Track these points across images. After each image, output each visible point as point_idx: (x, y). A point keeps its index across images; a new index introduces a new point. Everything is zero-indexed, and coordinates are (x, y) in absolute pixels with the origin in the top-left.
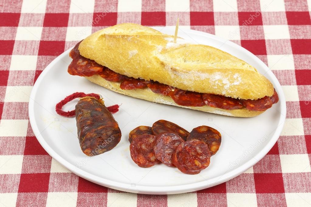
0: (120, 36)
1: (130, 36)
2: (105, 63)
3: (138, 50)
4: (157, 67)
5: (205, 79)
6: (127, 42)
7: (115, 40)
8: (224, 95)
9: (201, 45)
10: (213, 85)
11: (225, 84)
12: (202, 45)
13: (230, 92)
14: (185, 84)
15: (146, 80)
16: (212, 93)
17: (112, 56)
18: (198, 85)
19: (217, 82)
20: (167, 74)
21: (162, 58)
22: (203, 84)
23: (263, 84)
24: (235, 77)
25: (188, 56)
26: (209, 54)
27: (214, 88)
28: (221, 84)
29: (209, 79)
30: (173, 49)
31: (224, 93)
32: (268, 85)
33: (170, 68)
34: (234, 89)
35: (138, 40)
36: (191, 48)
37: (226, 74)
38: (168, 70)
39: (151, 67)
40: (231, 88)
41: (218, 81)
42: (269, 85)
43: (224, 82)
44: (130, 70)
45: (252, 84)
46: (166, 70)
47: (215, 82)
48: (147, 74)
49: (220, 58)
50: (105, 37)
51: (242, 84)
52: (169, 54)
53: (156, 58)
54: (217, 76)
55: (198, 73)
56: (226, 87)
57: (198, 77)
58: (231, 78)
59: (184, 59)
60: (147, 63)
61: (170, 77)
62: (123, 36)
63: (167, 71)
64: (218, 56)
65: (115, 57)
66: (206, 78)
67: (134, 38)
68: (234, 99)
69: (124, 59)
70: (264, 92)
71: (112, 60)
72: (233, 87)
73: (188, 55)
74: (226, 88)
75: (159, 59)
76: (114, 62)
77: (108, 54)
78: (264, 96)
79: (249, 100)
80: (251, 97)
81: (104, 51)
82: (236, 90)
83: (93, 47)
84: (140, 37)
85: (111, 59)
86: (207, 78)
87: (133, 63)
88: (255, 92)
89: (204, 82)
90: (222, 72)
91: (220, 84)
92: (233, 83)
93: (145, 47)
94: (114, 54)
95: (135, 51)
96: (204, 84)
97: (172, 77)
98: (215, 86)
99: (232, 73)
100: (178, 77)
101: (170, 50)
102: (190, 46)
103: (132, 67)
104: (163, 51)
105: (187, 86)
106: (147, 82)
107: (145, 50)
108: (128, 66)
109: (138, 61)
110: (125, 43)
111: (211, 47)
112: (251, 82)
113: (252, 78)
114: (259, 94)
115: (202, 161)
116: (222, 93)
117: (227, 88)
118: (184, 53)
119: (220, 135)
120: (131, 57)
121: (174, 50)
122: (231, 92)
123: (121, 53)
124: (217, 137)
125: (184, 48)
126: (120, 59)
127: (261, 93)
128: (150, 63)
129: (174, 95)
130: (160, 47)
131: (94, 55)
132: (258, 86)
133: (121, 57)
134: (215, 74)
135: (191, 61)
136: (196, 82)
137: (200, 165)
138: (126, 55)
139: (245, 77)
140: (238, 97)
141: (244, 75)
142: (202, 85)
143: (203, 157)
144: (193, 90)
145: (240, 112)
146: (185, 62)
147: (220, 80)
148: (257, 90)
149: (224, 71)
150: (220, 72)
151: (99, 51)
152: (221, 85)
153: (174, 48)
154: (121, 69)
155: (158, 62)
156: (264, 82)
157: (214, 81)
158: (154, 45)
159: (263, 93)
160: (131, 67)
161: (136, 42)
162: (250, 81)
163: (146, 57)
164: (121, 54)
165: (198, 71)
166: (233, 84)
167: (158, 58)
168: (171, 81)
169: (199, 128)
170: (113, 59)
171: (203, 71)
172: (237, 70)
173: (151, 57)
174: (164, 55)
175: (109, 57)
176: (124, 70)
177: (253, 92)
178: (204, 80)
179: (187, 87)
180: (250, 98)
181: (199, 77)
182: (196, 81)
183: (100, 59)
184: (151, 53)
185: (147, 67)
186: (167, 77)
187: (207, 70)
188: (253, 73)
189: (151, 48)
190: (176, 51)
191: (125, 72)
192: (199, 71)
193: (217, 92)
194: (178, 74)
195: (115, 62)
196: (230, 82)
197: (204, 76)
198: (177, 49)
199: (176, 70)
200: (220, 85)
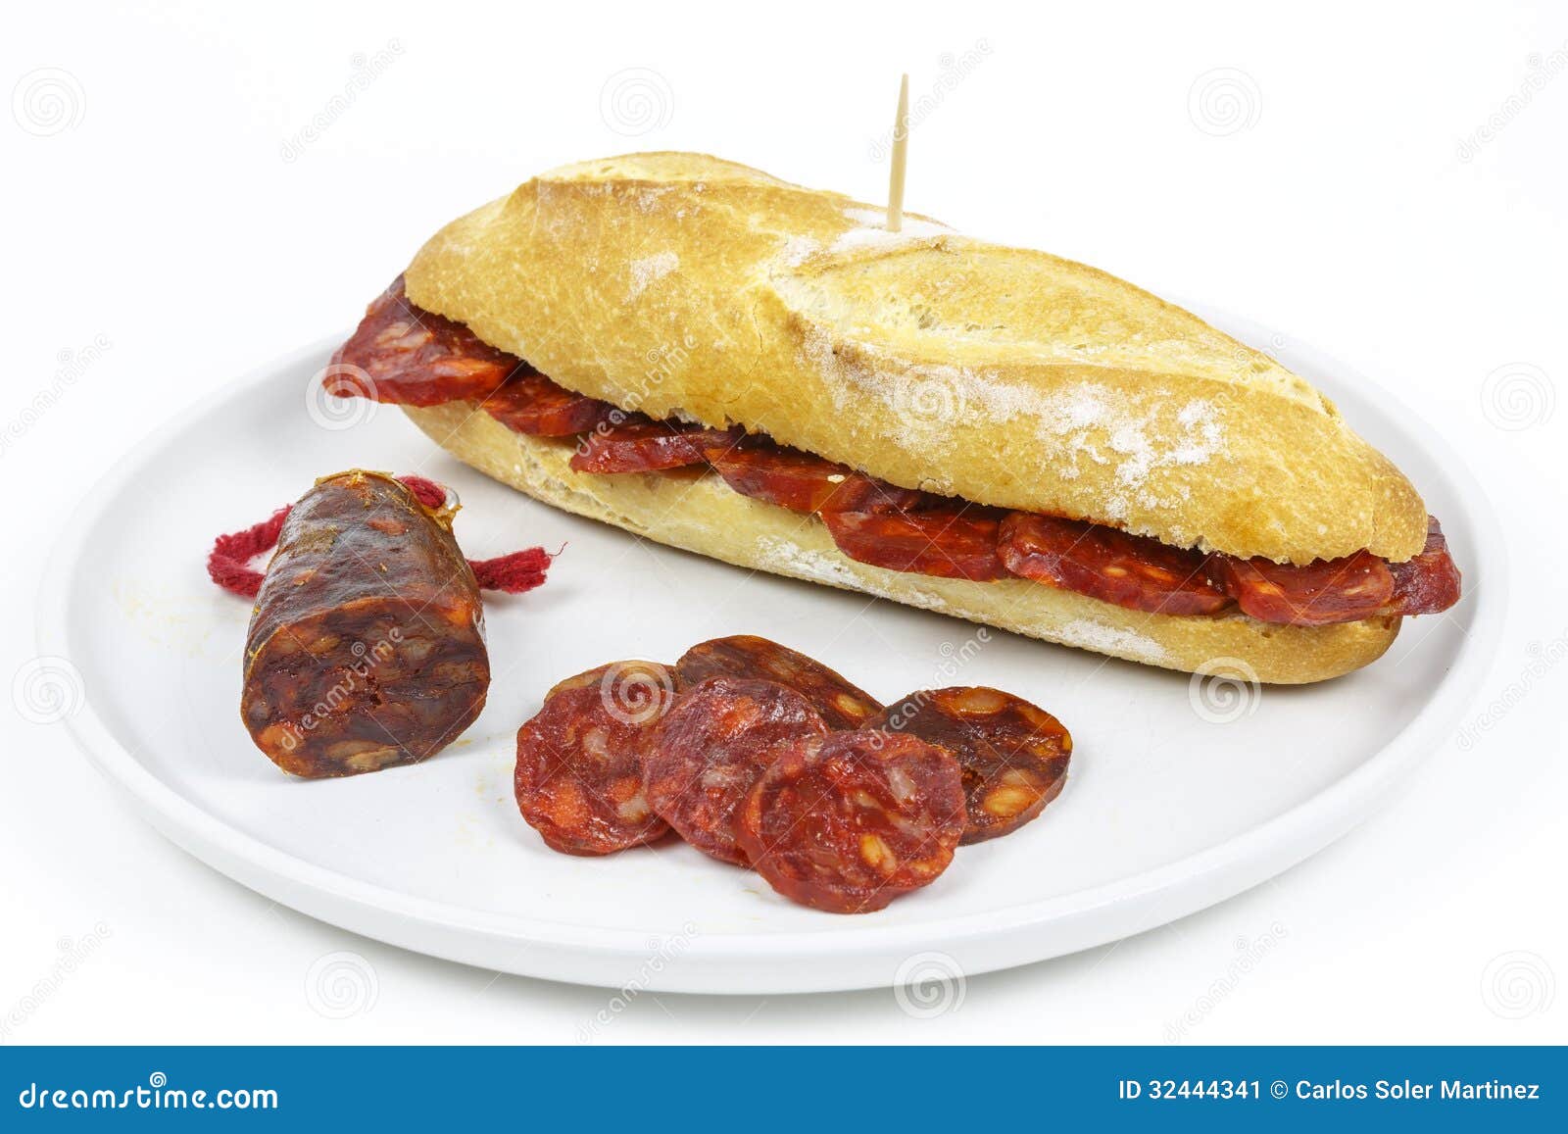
0: (605, 185)
1: (655, 185)
2: (515, 332)
3: (679, 256)
4: (767, 342)
5: (1016, 419)
6: (633, 214)
7: (576, 209)
8: (1121, 523)
9: (1034, 253)
10: (1057, 458)
11: (1124, 457)
12: (1045, 256)
13: (1153, 504)
14: (905, 443)
15: (707, 427)
16: (1052, 507)
17: (546, 291)
18: (974, 454)
19: (1078, 442)
20: (811, 387)
21: (797, 300)
22: (1001, 449)
23: (1356, 480)
24: (1188, 415)
25: (947, 296)
26: (1073, 302)
27: (1063, 473)
28: (1100, 454)
29: (1037, 417)
30: (869, 259)
31: (1115, 510)
32: (1388, 493)
33: (829, 349)
34: (1175, 486)
35: (690, 207)
36: (976, 262)
37: (1137, 400)
38: (818, 364)
39: (734, 343)
40: (1157, 478)
41: (1085, 435)
42: (1394, 491)
43: (1121, 442)
44: (630, 364)
45: (1283, 468)
46: (811, 364)
47: (1067, 438)
48: (709, 390)
49: (1133, 328)
50: (534, 197)
51: (1224, 464)
52: (840, 277)
53: (767, 299)
54: (1083, 407)
55: (978, 379)
56: (1128, 471)
57: (976, 407)
58: (1160, 421)
59: (923, 310)
60: (713, 321)
61: (830, 399)
62: (621, 185)
63: (814, 369)
64: (1124, 316)
65: (564, 294)
66: (1019, 412)
67: (676, 196)
68: (1174, 551)
69: (605, 305)
70: (1353, 523)
71: (547, 310)
72: (1166, 473)
73: (946, 291)
74: (1128, 479)
75: (779, 303)
76: (553, 322)
77: (532, 281)
78: (1353, 549)
79: (1262, 564)
80: (1273, 542)
81: (517, 266)
82: (1187, 497)
83: (467, 251)
84: (710, 191)
85: (540, 306)
86: (1025, 416)
87: (644, 323)
88: (1295, 514)
89: (1007, 436)
90: (1115, 389)
91: (1094, 452)
92: (1172, 449)
93: (723, 242)
94: (558, 278)
95: (666, 260)
96: (1008, 450)
97: (839, 405)
98: (1068, 461)
99: (1174, 397)
100: (868, 400)
101: (850, 259)
102: (970, 250)
103: (639, 349)
104: (810, 265)
105: (914, 456)
106: (715, 439)
107: (718, 254)
108: (621, 343)
109: (673, 315)
110: (624, 219)
111: (1096, 273)
112: (1276, 458)
113: (1292, 438)
114: (1322, 530)
115: (905, 847)
116: (1109, 508)
117: (1135, 479)
118: (928, 282)
119: (1066, 746)
120: (636, 290)
121: (871, 260)
122: (1158, 506)
123: (593, 269)
124: (1045, 750)
125: (936, 256)
126: (587, 305)
127: (1335, 528)
128: (732, 321)
129: (841, 511)
130: (800, 245)
131: (464, 293)
132: (1320, 483)
133: (591, 294)
134: (1071, 392)
135: (961, 326)
136: (961, 432)
137: (891, 865)
138: (619, 279)
139: (1246, 426)
140: (1200, 539)
141: (1241, 416)
142: (996, 456)
143: (917, 829)
144: (946, 483)
145: (1206, 634)
146: (922, 327)
147: (1096, 431)
148: (1312, 506)
149: (1130, 381)
150: (1100, 386)
151: (494, 266)
152: (1101, 460)
153: (873, 249)
154: (584, 362)
155: (772, 320)
156: (1363, 474)
157: (1063, 431)
158: (771, 232)
159: (1348, 529)
160: (634, 346)
161: (680, 214)
162: (1272, 453)
163: (715, 292)
164: (592, 274)
165: (982, 371)
166: (1169, 455)
167: (779, 295)
168: (833, 426)
169: (955, 696)
170: (552, 305)
171: (1008, 373)
172: (1206, 382)
173: (740, 293)
174: (810, 284)
175: (532, 298)
176: (598, 368)
177: (1284, 516)
178: (1010, 421)
179: (916, 468)
180: (1266, 552)
181: (979, 405)
182: (962, 426)
183: (492, 314)
184: (749, 273)
185: (716, 345)
186: (810, 405)
187: (1027, 368)
188: (1305, 417)
189: (753, 246)
190: (885, 267)
191: (603, 377)
192: (983, 369)
193: (1079, 503)
194: (867, 381)
195: (560, 322)
196: (1157, 445)
197: (1009, 400)
198: (889, 255)
199: (858, 355)
200: (1098, 459)
